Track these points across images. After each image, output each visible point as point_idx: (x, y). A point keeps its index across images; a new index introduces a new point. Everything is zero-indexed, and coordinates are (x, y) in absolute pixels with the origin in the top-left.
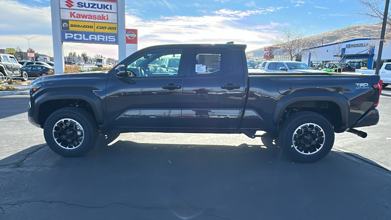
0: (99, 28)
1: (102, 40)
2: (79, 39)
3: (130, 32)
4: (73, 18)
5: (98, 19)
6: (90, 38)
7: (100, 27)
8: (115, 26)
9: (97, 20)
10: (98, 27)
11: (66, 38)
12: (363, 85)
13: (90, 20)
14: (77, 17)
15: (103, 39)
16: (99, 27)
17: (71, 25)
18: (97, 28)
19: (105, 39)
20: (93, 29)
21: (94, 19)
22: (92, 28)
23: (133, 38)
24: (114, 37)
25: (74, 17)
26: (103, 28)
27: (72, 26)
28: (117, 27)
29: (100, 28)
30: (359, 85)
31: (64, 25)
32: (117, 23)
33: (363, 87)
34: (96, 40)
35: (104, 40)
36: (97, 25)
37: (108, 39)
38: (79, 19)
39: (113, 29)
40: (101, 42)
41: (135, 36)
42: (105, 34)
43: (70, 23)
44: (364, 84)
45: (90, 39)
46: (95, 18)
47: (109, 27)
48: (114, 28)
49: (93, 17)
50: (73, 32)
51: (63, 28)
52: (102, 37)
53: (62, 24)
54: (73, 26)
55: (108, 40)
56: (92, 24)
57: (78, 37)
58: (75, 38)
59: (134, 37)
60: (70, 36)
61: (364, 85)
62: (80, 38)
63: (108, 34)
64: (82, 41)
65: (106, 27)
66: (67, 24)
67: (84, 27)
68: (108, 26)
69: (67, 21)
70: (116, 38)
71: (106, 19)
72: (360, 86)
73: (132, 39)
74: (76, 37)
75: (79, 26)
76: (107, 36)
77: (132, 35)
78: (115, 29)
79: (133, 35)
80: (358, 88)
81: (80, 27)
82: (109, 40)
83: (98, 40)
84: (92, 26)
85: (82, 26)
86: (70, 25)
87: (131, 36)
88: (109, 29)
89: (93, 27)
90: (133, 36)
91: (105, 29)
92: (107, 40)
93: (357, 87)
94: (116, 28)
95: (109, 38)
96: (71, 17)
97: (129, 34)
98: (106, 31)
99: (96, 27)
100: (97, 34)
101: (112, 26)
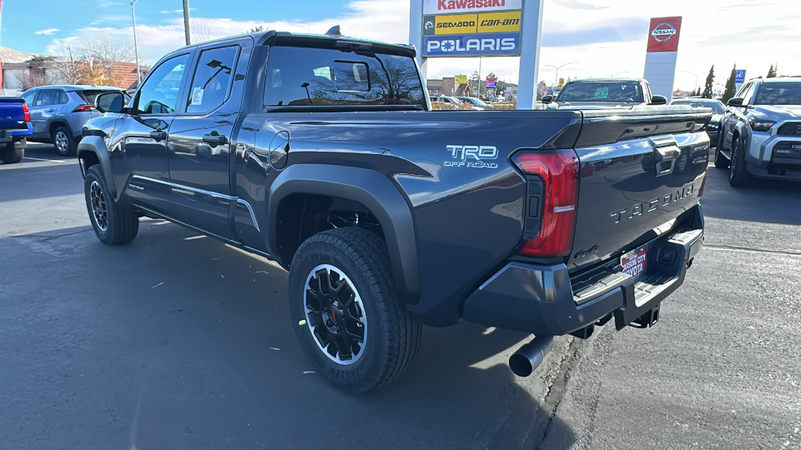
0: (485, 25)
1: (489, 48)
2: (449, 50)
3: (662, 24)
4: (443, 11)
5: (486, 6)
6: (468, 47)
7: (487, 23)
8: (518, 15)
9: (483, 9)
10: (485, 23)
11: (429, 50)
12: (477, 153)
13: (472, 10)
14: (449, 8)
15: (492, 47)
16: (486, 21)
17: (438, 25)
18: (482, 25)
19: (495, 46)
20: (475, 27)
21: (477, 6)
22: (473, 25)
23: (669, 38)
24: (513, 39)
25: (445, 8)
26: (492, 23)
27: (440, 25)
28: (520, 19)
29: (488, 25)
30: (459, 153)
31: (427, 27)
32: (522, 10)
33: (474, 160)
34: (478, 49)
35: (492, 49)
36: (482, 18)
37: (501, 45)
38: (452, 11)
39: (513, 23)
40: (488, 53)
41: (674, 33)
42: (495, 36)
43: (438, 20)
44: (482, 147)
45: (468, 49)
46: (479, 5)
47: (505, 20)
48: (515, 20)
49: (476, 4)
50: (441, 38)
51: (425, 32)
52: (490, 43)
53: (425, 25)
54: (441, 27)
55: (500, 48)
56: (473, 18)
57: (448, 46)
58: (443, 49)
59: (670, 35)
60: (436, 45)
61: (480, 155)
62: (450, 48)
63: (502, 36)
64: (455, 54)
65: (499, 21)
66: (432, 24)
67: (460, 25)
68: (502, 17)
69: (432, 18)
70: (518, 42)
71: (501, 4)
72: (462, 158)
73: (665, 40)
74: (445, 47)
75: (451, 25)
76: (498, 40)
77: (666, 31)
78: (516, 23)
79: (669, 30)
80: (454, 163)
81: (453, 26)
82: (503, 48)
83: (483, 49)
84: (474, 22)
85: (455, 24)
86: (436, 25)
87: (662, 34)
88: (503, 24)
89: (476, 24)
90: (667, 34)
91: (497, 24)
92: (498, 48)
93: (451, 159)
94: (518, 20)
95: (503, 43)
96: (439, 9)
97: (659, 30)
98: (500, 28)
99: (480, 23)
100: (480, 37)
101: (510, 16)
